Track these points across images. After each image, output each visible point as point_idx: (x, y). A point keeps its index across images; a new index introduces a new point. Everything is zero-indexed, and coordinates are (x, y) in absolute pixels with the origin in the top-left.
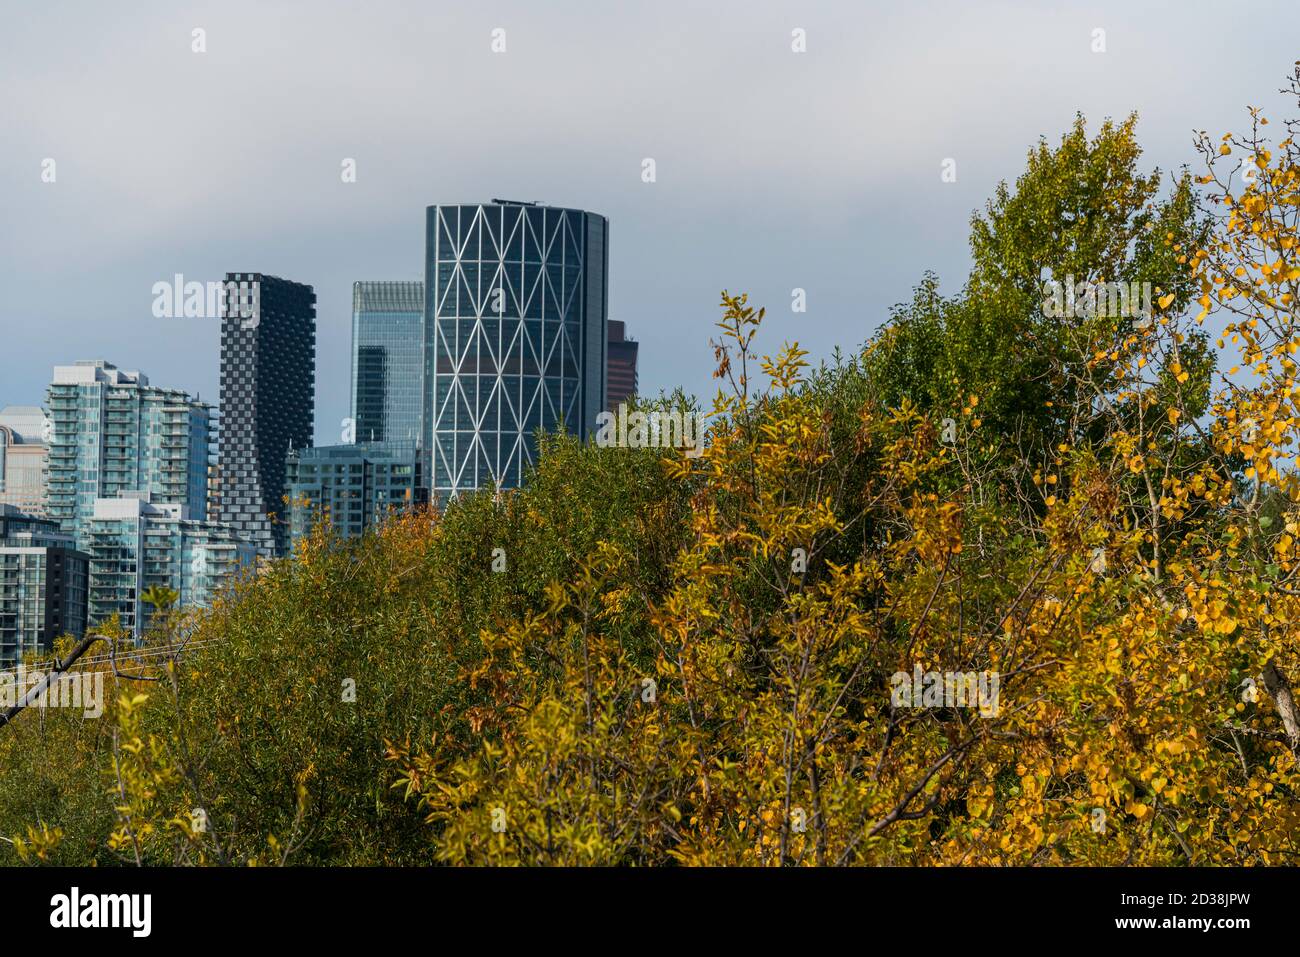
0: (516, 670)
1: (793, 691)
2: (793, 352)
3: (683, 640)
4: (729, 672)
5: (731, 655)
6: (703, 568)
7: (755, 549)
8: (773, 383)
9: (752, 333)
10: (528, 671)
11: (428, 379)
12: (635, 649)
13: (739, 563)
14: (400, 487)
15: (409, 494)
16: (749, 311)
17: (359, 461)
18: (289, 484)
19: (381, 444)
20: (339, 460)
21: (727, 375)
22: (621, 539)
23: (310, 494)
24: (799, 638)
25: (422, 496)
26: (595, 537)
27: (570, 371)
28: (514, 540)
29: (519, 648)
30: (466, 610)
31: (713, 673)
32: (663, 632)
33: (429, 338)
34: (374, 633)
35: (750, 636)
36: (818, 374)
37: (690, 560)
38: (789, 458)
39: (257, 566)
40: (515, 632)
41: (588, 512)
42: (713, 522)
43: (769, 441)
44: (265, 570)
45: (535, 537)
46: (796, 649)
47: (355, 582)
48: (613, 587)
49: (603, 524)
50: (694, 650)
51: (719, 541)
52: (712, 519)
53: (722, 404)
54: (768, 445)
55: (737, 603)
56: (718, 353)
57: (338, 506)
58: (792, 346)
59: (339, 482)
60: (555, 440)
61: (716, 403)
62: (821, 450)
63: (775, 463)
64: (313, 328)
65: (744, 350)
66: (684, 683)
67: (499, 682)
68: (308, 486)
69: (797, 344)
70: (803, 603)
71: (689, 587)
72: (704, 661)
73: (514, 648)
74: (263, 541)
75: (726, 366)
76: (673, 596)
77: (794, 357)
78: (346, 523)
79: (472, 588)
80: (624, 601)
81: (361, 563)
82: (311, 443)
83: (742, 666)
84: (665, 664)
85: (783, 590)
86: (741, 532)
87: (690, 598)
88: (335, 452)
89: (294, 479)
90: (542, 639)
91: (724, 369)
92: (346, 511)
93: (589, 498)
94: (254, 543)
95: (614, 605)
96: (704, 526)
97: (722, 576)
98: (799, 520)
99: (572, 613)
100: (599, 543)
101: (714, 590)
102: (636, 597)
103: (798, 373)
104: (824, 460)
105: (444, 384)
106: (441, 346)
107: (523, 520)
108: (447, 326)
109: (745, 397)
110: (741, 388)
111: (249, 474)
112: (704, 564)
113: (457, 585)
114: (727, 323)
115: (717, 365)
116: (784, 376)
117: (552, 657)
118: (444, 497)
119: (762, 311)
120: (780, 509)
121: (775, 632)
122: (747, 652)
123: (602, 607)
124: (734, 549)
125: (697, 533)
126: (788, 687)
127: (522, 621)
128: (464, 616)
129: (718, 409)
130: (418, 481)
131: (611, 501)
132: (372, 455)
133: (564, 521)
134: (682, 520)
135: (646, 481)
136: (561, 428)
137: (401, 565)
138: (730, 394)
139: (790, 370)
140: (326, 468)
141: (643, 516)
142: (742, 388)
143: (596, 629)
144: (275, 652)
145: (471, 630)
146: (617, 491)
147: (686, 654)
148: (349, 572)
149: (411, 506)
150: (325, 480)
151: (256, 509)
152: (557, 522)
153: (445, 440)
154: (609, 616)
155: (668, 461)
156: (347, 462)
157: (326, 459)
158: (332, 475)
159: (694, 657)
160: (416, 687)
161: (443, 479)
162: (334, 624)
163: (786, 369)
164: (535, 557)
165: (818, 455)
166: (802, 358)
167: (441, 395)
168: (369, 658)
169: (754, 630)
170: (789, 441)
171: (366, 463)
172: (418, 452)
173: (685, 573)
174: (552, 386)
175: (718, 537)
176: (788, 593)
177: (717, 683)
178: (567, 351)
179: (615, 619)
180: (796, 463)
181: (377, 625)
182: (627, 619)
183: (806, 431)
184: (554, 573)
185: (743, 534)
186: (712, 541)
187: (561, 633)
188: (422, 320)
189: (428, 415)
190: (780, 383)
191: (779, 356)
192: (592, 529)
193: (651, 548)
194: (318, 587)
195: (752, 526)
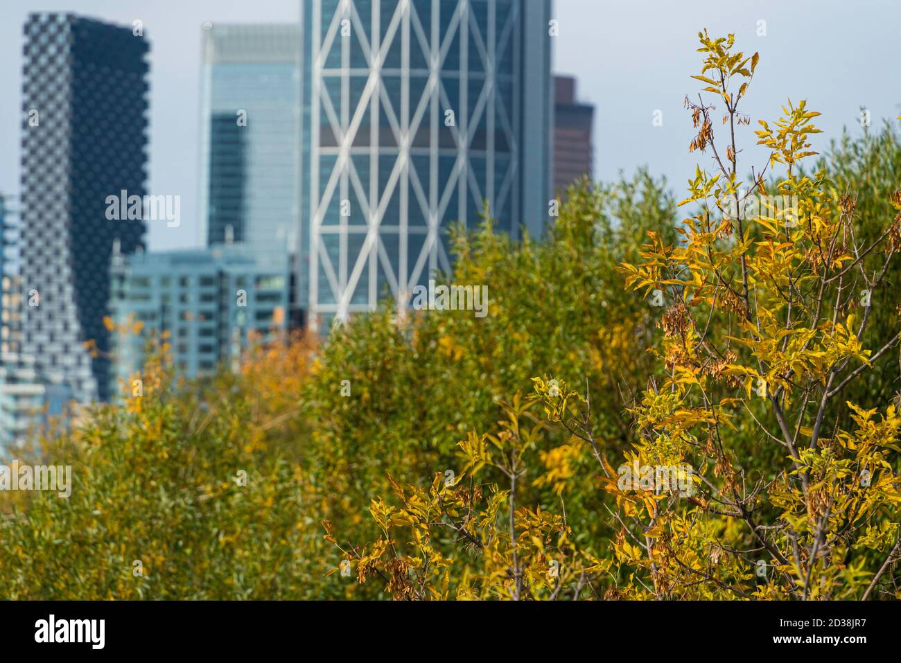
0: (421, 556)
1: (800, 582)
2: (800, 114)
3: (652, 514)
4: (714, 557)
5: (721, 534)
6: (677, 413)
7: (749, 387)
8: (773, 157)
9: (743, 87)
10: (437, 557)
11: (306, 157)
12: (589, 528)
13: (728, 407)
14: (266, 306)
15: (280, 315)
16: (737, 58)
17: (210, 270)
18: (114, 303)
19: (241, 249)
20: (184, 270)
21: (708, 146)
22: (567, 375)
23: (143, 316)
24: (809, 509)
25: (298, 318)
26: (533, 372)
27: (502, 145)
28: (422, 377)
29: (423, 526)
30: (354, 475)
31: (693, 558)
32: (623, 501)
33: (307, 101)
34: (229, 507)
35: (743, 507)
36: (839, 146)
37: (659, 403)
38: (795, 261)
39: (71, 415)
40: (418, 503)
41: (524, 340)
42: (690, 351)
43: (767, 238)
44: (82, 421)
45: (449, 374)
46: (804, 525)
47: (206, 436)
48: (557, 443)
49: (542, 355)
50: (667, 526)
51: (698, 377)
52: (689, 345)
53: (701, 187)
54: (766, 243)
55: (726, 460)
56: (696, 117)
57: (182, 333)
58: (797, 106)
59: (183, 299)
60: (476, 239)
61: (693, 185)
62: (839, 250)
63: (777, 268)
64: (146, 87)
65: (732, 112)
66: (653, 573)
67: (397, 572)
68: (142, 306)
69: (804, 103)
70: (817, 460)
71: (658, 441)
72: (681, 543)
73: (417, 526)
74: (80, 382)
75: (707, 133)
76: (637, 453)
77: (802, 121)
78: (193, 357)
79: (364, 444)
80: (573, 463)
81: (213, 411)
82: (144, 246)
83: (734, 549)
84: (627, 547)
85: (789, 444)
86: (732, 366)
87: (660, 456)
88: (177, 259)
89: (122, 296)
90: (455, 513)
91: (705, 139)
92: (193, 340)
93: (523, 321)
94: (66, 384)
95: (560, 467)
96: (678, 356)
97: (704, 424)
98: (809, 347)
99: (495, 477)
100: (536, 379)
101: (692, 444)
102: (589, 455)
103: (806, 142)
104: (844, 263)
105: (328, 163)
106: (323, 112)
107: (433, 351)
108: (332, 85)
109: (733, 176)
110: (728, 164)
111: (61, 289)
112: (679, 408)
113: (344, 439)
114: (708, 74)
115: (695, 133)
116: (788, 147)
117: (470, 539)
118: (327, 320)
119: (755, 57)
120: (784, 332)
121: (778, 501)
122: (745, 531)
123: (543, 470)
124: (720, 389)
125: (671, 366)
126: (796, 577)
127: (428, 490)
128: (351, 483)
129: (697, 194)
130: (292, 298)
131: (554, 324)
132: (230, 262)
133: (489, 351)
134: (653, 350)
135: (601, 295)
136: (487, 224)
137: (267, 412)
138: (713, 171)
139: (795, 139)
140: (165, 281)
141: (599, 344)
142: (731, 164)
143: (534, 499)
144: (92, 531)
145: (361, 501)
146: (562, 309)
147: (654, 533)
148: (197, 425)
149: (283, 333)
150: (165, 298)
151: (70, 338)
152: (479, 352)
153: (330, 242)
154: (553, 483)
155: (628, 266)
156: (193, 273)
157: (165, 269)
158: (174, 290)
159: (667, 536)
160: (284, 580)
161: (326, 294)
162: (172, 494)
163: (789, 137)
164: (450, 401)
165: (836, 257)
166: (812, 122)
167: (324, 179)
168: (222, 538)
169: (748, 498)
170: (795, 237)
171: (221, 275)
172: (292, 259)
173: (653, 420)
174: (477, 166)
175: (697, 371)
176: (795, 447)
177: (698, 573)
178: (497, 117)
179: (560, 487)
180: (804, 268)
181: (231, 493)
182: (577, 486)
183: (818, 222)
184: (476, 424)
185: (732, 367)
186: (689, 376)
187: (483, 505)
188: (297, 75)
189: (306, 207)
190: (782, 157)
191: (779, 119)
192: (528, 362)
193: (610, 389)
194: (152, 443)
195: (746, 356)
